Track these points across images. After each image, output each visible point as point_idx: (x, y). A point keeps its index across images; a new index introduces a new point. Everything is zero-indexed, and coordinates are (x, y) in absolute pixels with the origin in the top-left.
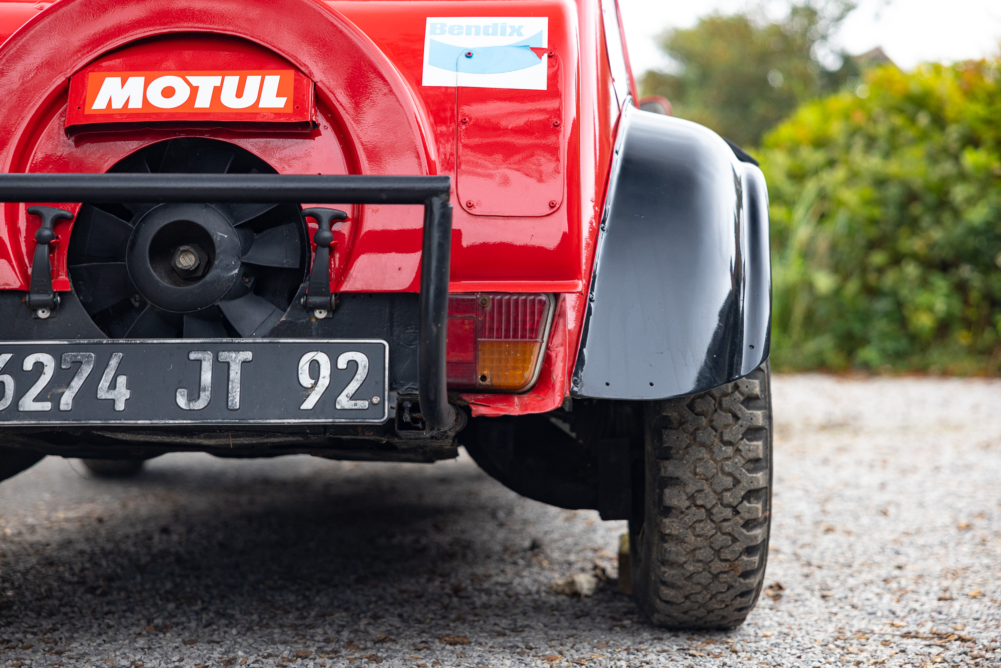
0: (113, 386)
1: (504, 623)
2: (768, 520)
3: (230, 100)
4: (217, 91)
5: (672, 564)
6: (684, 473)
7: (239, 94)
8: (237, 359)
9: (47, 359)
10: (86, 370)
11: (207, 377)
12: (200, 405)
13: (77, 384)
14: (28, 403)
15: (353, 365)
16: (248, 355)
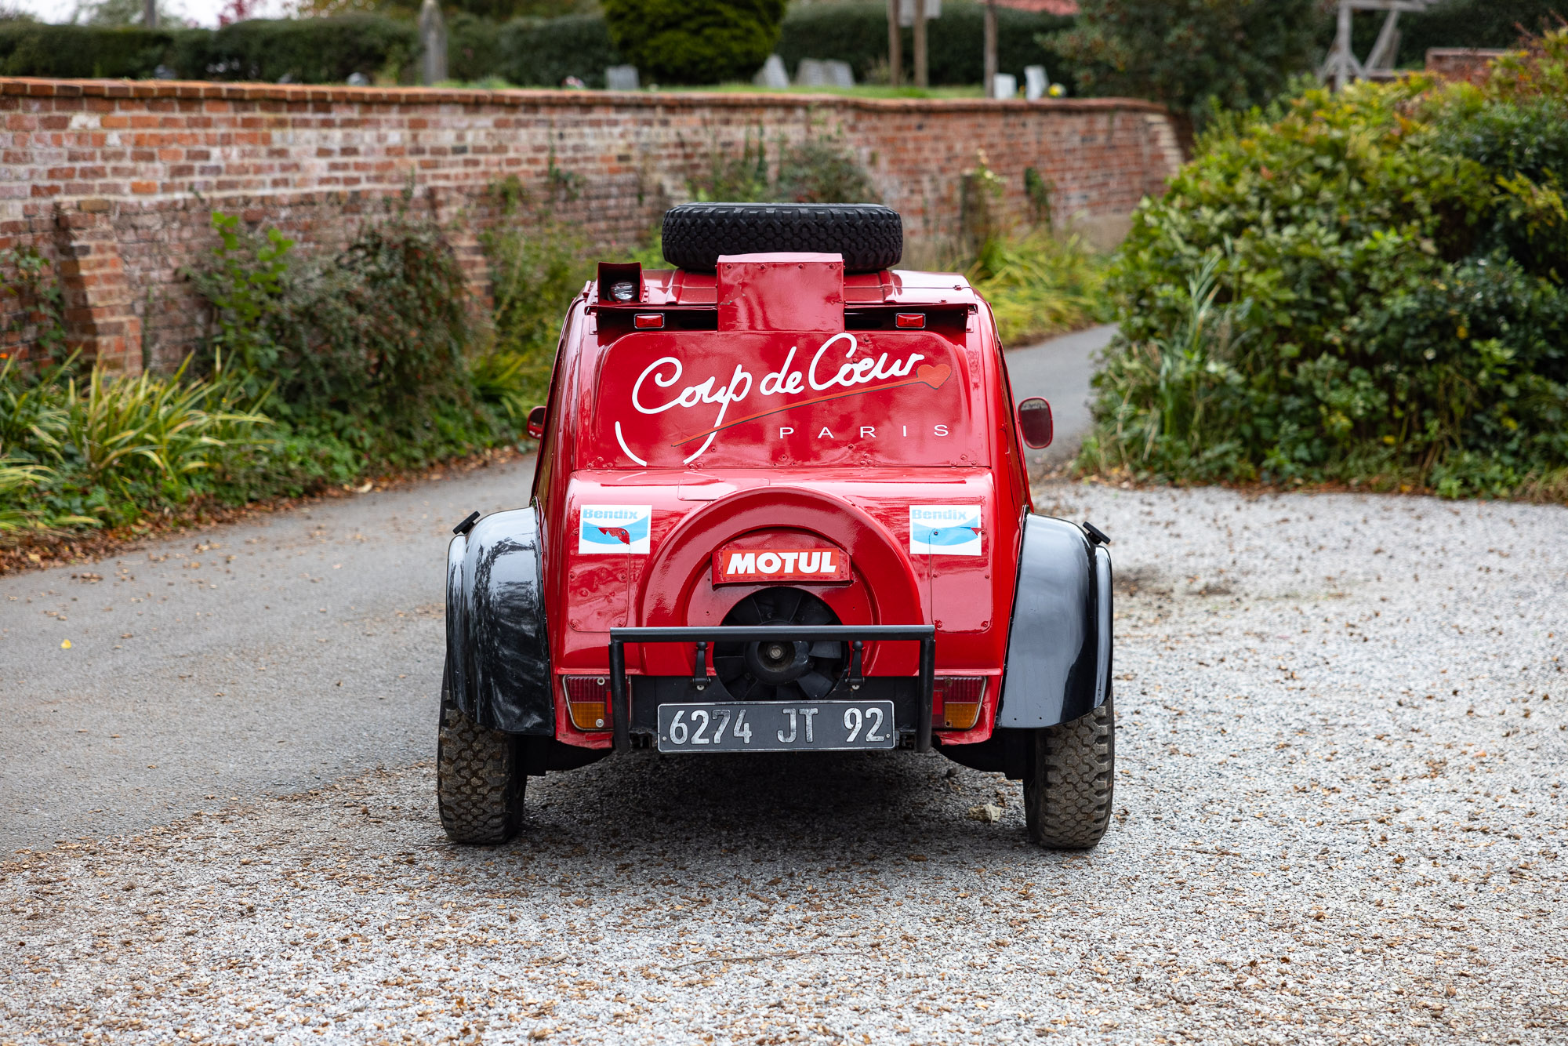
0: (742, 729)
1: (944, 844)
2: (1111, 789)
3: (804, 568)
4: (796, 562)
5: (1052, 815)
6: (1059, 763)
7: (809, 564)
8: (810, 713)
9: (703, 713)
10: (727, 720)
11: (793, 724)
12: (791, 739)
13: (722, 728)
14: (697, 739)
15: (874, 715)
16: (815, 711)
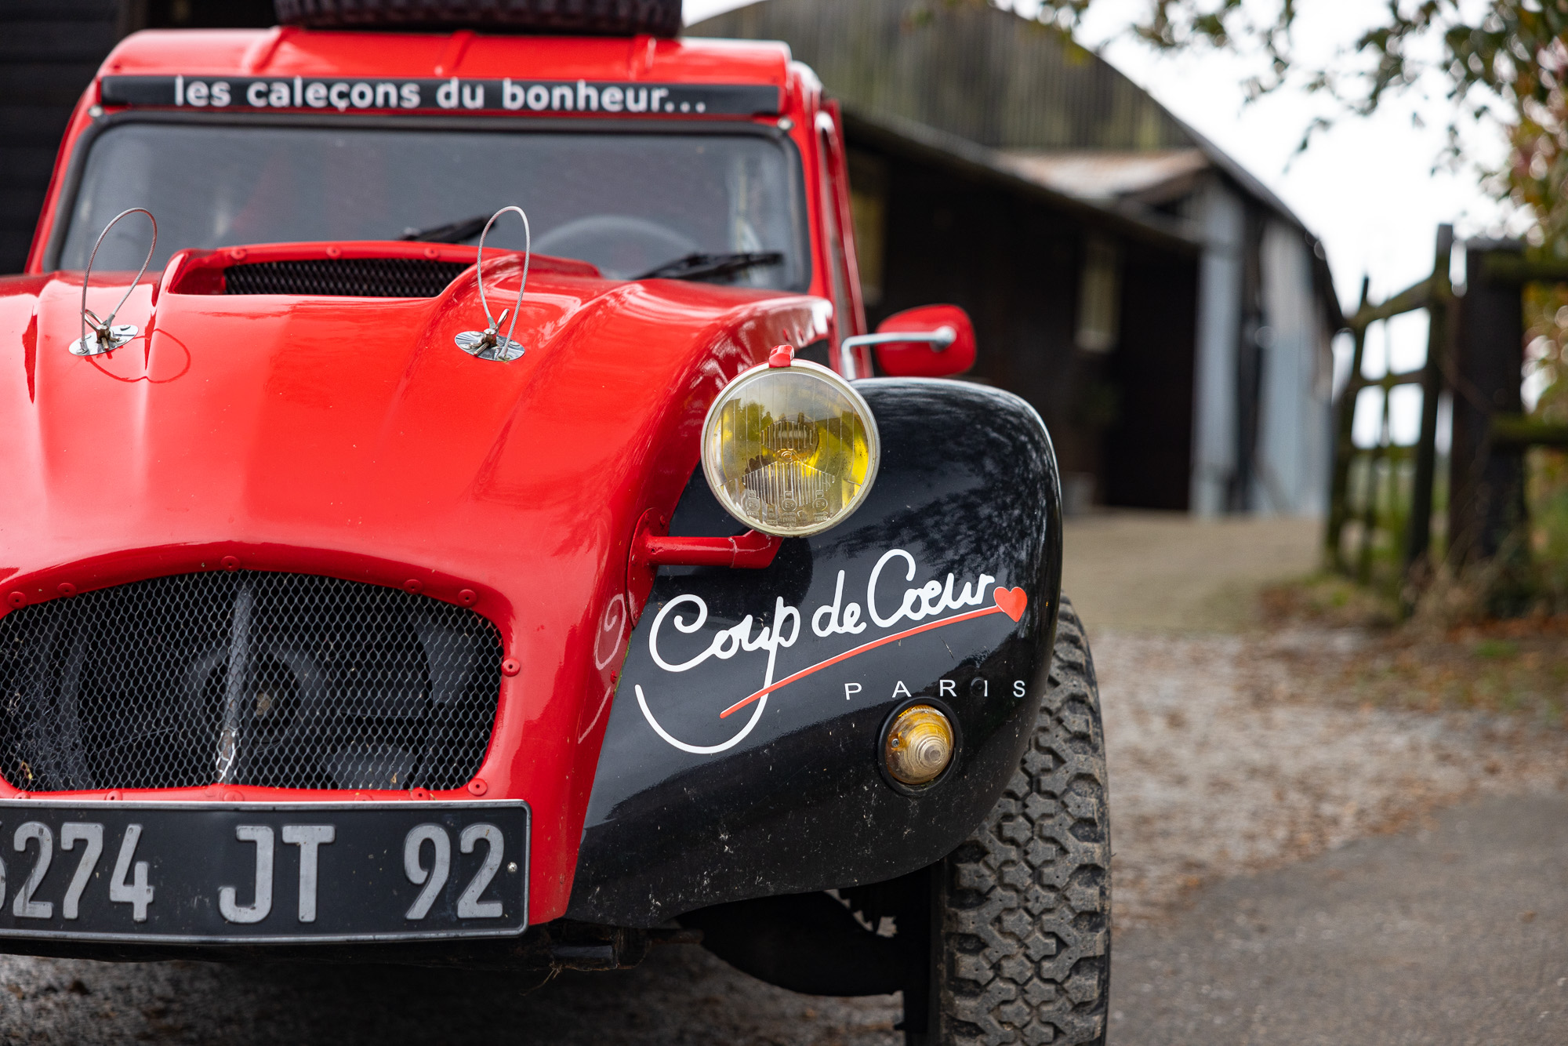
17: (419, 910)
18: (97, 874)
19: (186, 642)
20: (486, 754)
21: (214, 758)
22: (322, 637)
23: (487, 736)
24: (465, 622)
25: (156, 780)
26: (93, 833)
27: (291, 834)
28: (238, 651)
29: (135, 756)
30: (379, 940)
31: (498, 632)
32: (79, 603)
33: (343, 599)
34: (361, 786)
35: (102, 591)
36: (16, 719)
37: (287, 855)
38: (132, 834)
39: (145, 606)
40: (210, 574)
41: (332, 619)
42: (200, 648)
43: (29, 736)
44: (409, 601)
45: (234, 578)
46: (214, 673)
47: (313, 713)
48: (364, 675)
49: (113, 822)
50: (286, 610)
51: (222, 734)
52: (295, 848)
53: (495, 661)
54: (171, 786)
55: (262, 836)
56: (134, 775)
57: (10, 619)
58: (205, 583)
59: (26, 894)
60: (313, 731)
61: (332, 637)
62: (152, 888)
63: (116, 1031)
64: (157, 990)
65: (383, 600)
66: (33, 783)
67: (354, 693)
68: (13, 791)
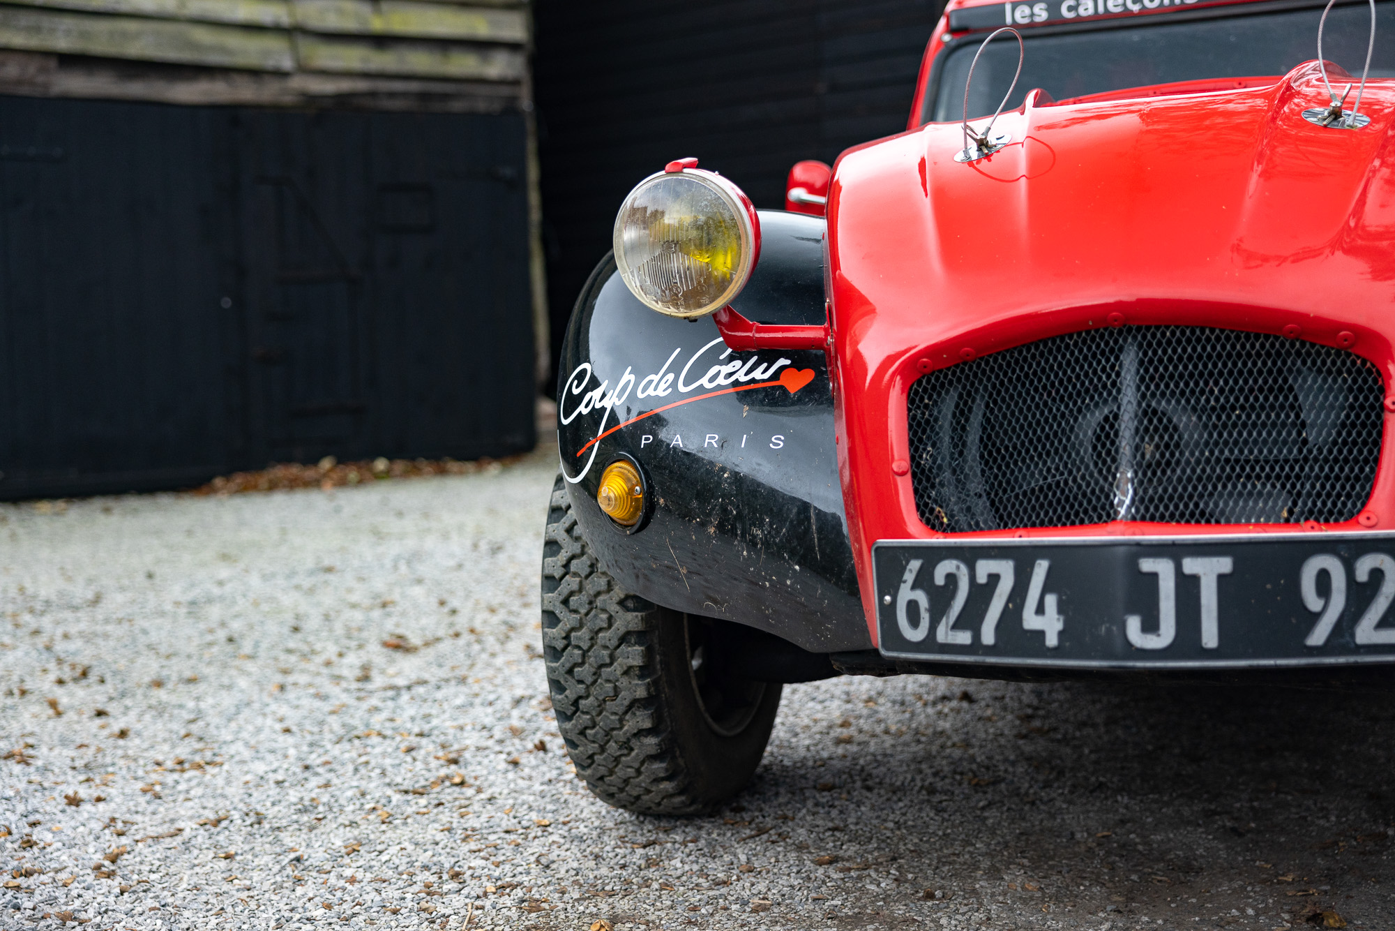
17: (1318, 636)
18: (1010, 605)
19: (1079, 394)
20: (1373, 488)
21: (1112, 497)
22: (1206, 383)
23: (1372, 470)
24: (1344, 363)
25: (1059, 519)
26: (1006, 570)
27: (1191, 565)
28: (1129, 397)
29: (1038, 499)
30: (1280, 666)
31: (1378, 371)
32: (979, 366)
33: (1223, 347)
34: (1253, 521)
35: (999, 353)
36: (930, 470)
37: (1188, 587)
38: (1041, 569)
39: (1038, 364)
40: (1097, 331)
41: (1215, 365)
42: (1092, 398)
43: (942, 484)
44: (1287, 345)
45: (1120, 333)
46: (1106, 419)
47: (1202, 453)
48: (1249, 417)
49: (1023, 559)
50: (1170, 360)
51: (1118, 475)
52: (1195, 580)
53: (1377, 399)
54: (1073, 524)
55: (1163, 568)
56: (1038, 516)
57: (920, 383)
58: (1093, 340)
59: (947, 623)
60: (1204, 471)
61: (1216, 383)
62: (1062, 618)
63: (999, 732)
64: (1025, 699)
65: (1262, 346)
66: (948, 525)
67: (1240, 434)
68: (931, 531)
